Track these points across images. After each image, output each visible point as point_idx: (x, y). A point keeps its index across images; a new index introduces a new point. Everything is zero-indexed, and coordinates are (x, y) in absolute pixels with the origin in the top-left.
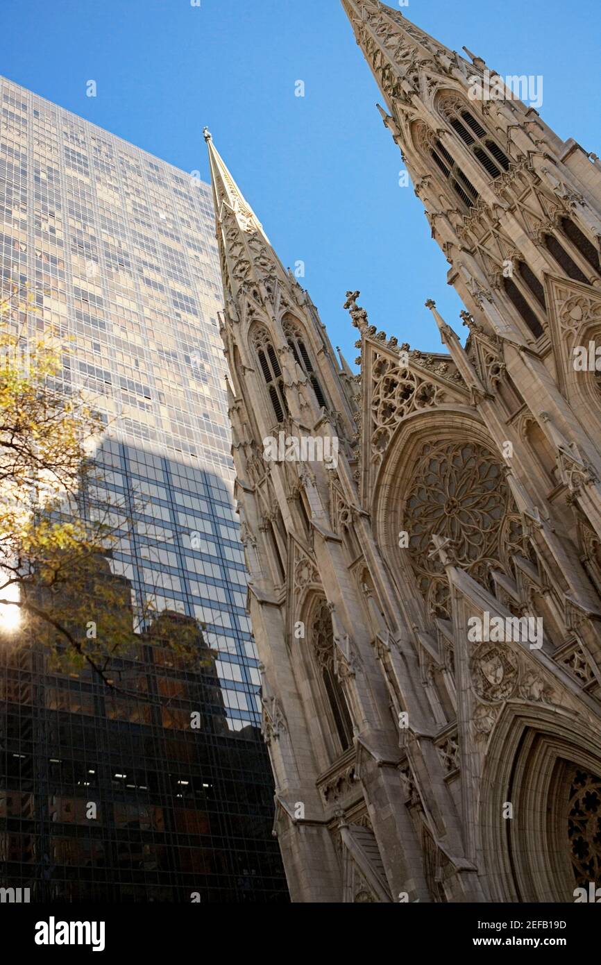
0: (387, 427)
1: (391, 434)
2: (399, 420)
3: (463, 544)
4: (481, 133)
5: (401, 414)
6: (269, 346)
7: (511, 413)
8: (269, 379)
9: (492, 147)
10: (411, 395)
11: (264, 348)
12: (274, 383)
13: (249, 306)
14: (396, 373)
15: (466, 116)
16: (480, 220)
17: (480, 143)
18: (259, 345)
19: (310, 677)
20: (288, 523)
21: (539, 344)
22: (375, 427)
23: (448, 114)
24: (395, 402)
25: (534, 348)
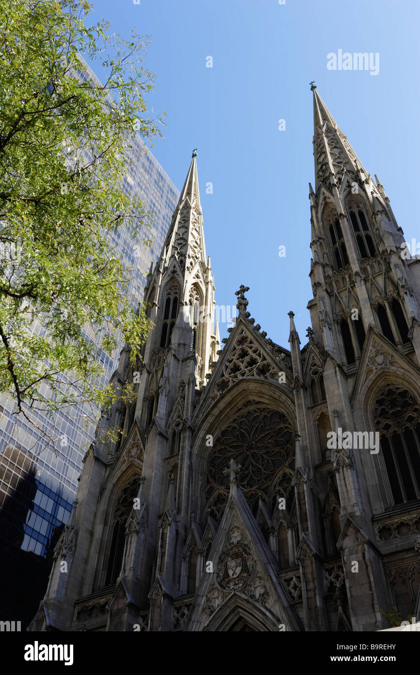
0: (230, 379)
1: (231, 384)
2: (240, 378)
3: (247, 475)
4: (365, 228)
5: (243, 375)
6: (176, 297)
7: (314, 404)
8: (166, 317)
9: (369, 238)
10: (254, 366)
11: (172, 297)
12: (169, 321)
13: (175, 267)
14: (251, 348)
15: (361, 214)
16: (344, 279)
17: (363, 233)
18: (169, 294)
19: (105, 524)
20: (138, 413)
21: (348, 368)
22: (223, 375)
23: (350, 208)
24: (242, 366)
25: (345, 369)
